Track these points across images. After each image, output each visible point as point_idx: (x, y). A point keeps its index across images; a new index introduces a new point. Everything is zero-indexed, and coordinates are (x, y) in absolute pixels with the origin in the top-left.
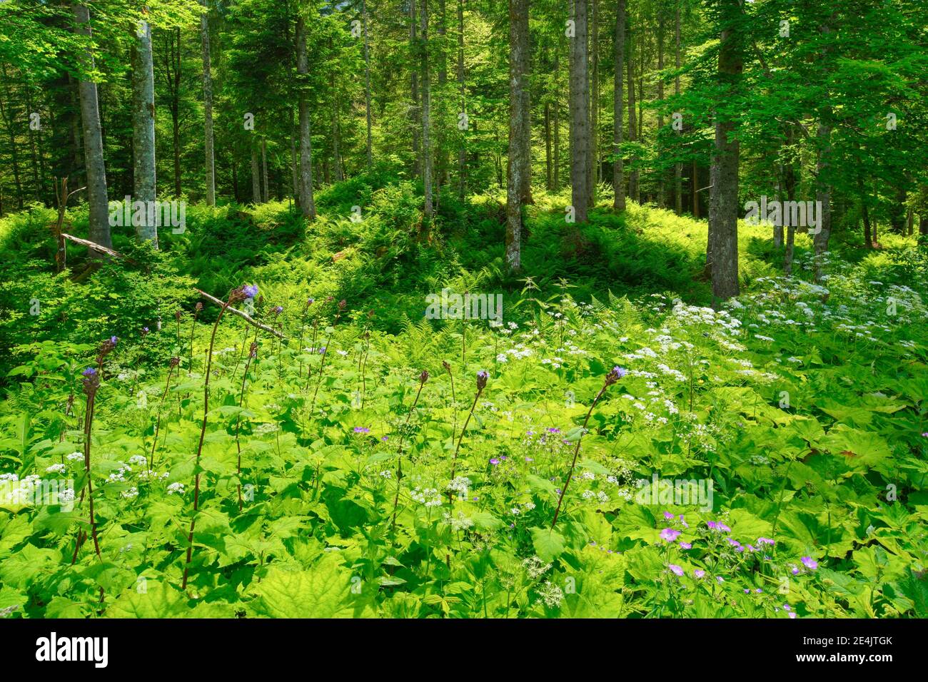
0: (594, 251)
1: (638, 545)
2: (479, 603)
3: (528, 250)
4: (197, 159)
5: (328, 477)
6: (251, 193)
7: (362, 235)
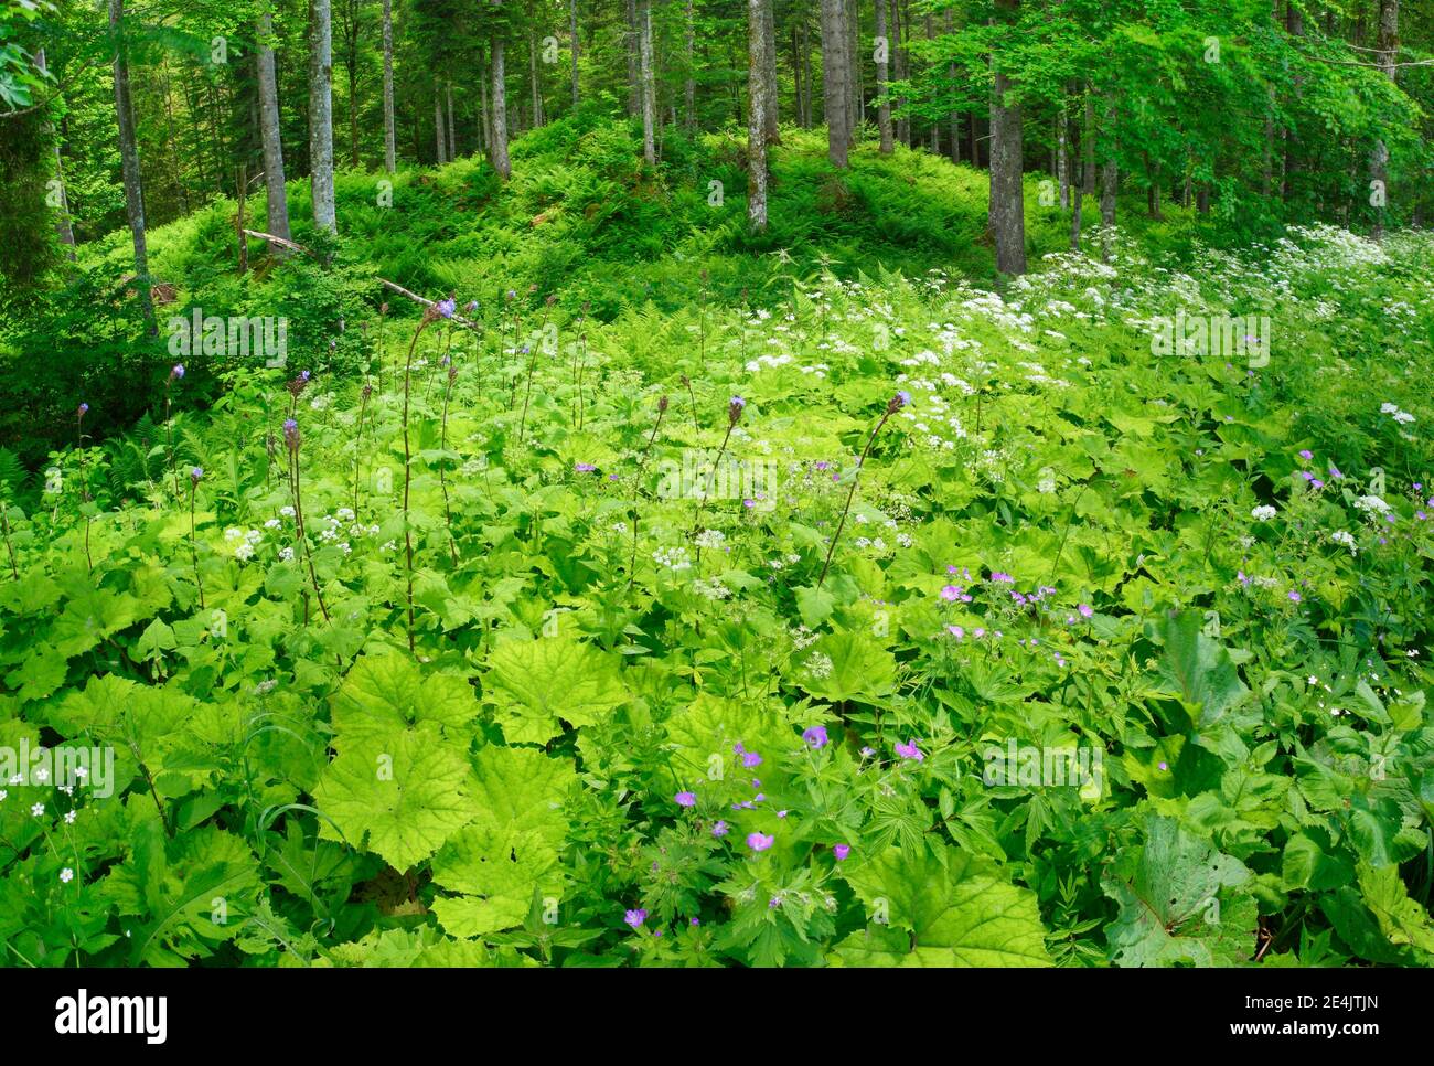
0: (859, 203)
1: (912, 596)
2: (736, 675)
3: (776, 202)
4: (375, 118)
5: (549, 525)
6: (435, 152)
7: (568, 192)
